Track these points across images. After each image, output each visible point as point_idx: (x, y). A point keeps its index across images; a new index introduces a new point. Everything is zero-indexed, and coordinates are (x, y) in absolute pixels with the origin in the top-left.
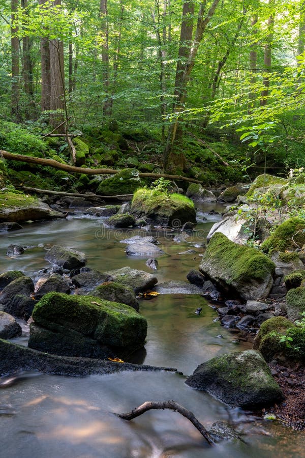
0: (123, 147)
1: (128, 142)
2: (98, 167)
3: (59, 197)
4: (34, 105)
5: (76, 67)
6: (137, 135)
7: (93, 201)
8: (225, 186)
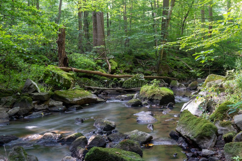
0: (135, 63)
1: (138, 60)
2: (123, 74)
3: (102, 91)
4: (89, 44)
5: (111, 23)
6: (142, 56)
7: (120, 92)
8: (191, 81)
